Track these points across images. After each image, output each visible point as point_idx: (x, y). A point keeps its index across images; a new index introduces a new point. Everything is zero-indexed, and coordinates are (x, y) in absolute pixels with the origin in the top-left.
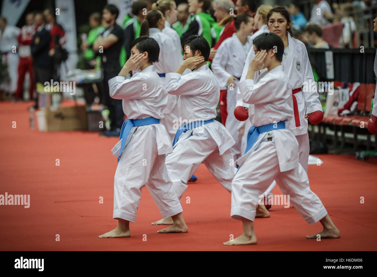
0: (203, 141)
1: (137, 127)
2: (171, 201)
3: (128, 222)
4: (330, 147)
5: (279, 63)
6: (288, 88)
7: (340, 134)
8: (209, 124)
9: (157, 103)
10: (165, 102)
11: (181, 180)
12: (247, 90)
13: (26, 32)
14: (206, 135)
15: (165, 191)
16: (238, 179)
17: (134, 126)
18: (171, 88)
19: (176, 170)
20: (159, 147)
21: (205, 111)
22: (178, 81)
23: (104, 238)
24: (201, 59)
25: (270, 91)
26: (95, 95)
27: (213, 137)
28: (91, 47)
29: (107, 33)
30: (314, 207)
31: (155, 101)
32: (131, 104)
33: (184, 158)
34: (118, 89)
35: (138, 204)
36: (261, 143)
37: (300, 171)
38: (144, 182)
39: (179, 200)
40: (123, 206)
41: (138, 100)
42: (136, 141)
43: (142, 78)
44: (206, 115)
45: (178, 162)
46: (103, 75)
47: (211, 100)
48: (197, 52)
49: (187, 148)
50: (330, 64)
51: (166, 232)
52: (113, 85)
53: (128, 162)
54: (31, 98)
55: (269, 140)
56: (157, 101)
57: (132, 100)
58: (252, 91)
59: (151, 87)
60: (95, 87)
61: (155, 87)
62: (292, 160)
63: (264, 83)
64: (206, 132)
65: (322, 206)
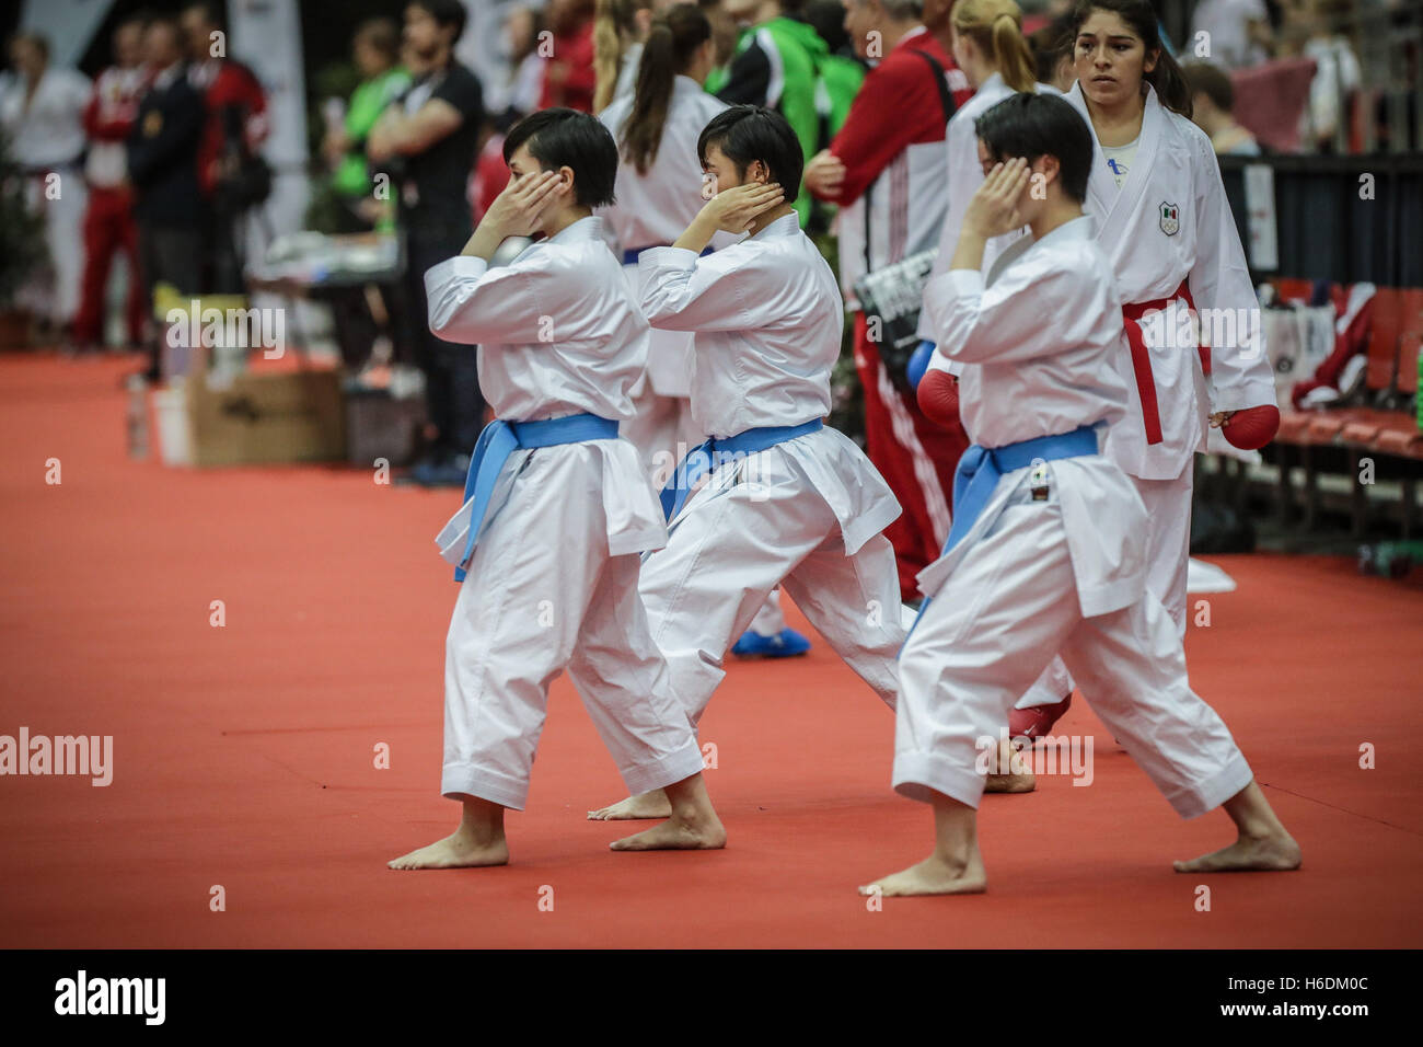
0: (780, 503)
1: (530, 451)
2: (662, 730)
3: (502, 807)
4: (1262, 527)
5: (1073, 208)
6: (1109, 305)
7: (1298, 478)
8: (802, 438)
9: (606, 359)
10: (639, 355)
11: (700, 652)
12: (958, 312)
13: (116, 91)
14: (792, 480)
15: (639, 694)
16: (923, 647)
17: (520, 447)
18: (660, 303)
19: (682, 614)
20: (613, 528)
21: (787, 391)
22: (685, 278)
23: (411, 869)
24: (772, 194)
25: (1044, 314)
26: (374, 331)
27: (819, 489)
28: (359, 147)
29: (419, 96)
30: (1204, 751)
31: (600, 351)
32: (509, 360)
33: (711, 567)
34: (461, 305)
35: (535, 739)
36: (1005, 508)
37: (1151, 617)
38: (557, 658)
39: (693, 726)
40: (479, 748)
41: (537, 346)
42: (528, 504)
43: (550, 265)
44: (791, 407)
45: (686, 581)
46: (405, 255)
47: (811, 351)
48: (754, 168)
49: (724, 529)
50: (1261, 215)
51: (644, 847)
52: (440, 287)
53: (496, 582)
54: (135, 341)
55: (1039, 497)
56: (606, 350)
57: (513, 348)
58: (975, 316)
59: (585, 298)
60: (374, 300)
61: (602, 300)
62: (1125, 571)
63: (1021, 287)
64: (794, 471)
65: (1233, 750)
